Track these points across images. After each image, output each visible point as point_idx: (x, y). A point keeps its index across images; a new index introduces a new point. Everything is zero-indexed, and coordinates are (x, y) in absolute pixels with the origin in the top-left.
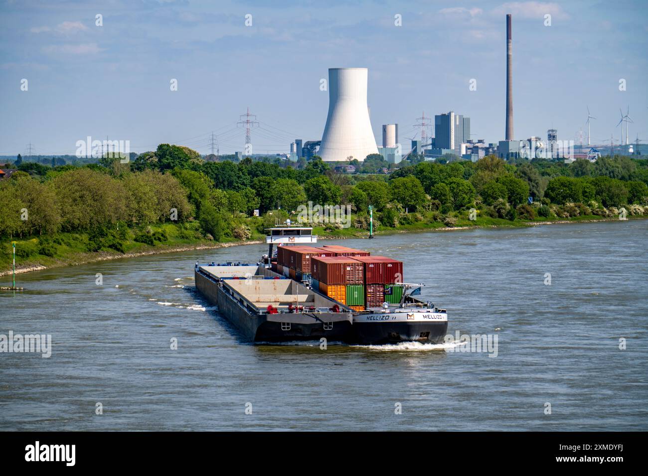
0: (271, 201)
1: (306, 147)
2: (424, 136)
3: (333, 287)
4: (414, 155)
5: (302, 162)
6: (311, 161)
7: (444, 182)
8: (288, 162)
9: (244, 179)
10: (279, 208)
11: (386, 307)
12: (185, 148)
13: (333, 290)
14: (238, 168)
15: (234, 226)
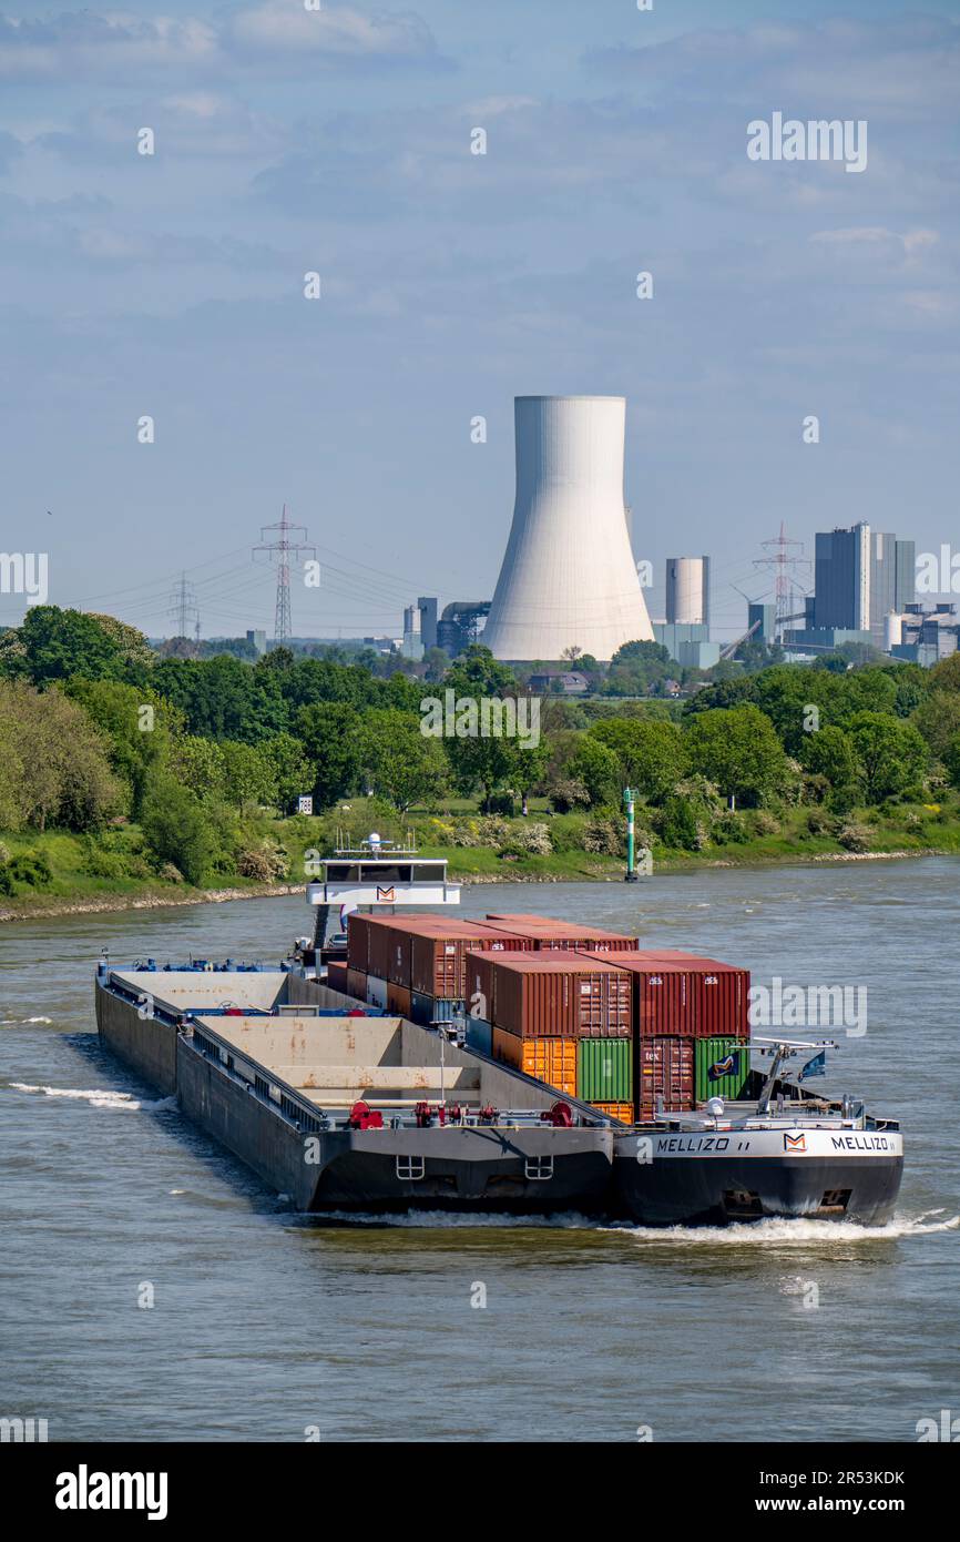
0: (347, 775)
1: (446, 619)
2: (784, 593)
3: (540, 1045)
4: (753, 646)
5: (437, 663)
6: (463, 659)
7: (837, 724)
8: (396, 663)
9: (272, 709)
10: (371, 793)
11: (718, 1110)
12: (106, 620)
13: (539, 1054)
14: (253, 678)
15: (242, 841)
